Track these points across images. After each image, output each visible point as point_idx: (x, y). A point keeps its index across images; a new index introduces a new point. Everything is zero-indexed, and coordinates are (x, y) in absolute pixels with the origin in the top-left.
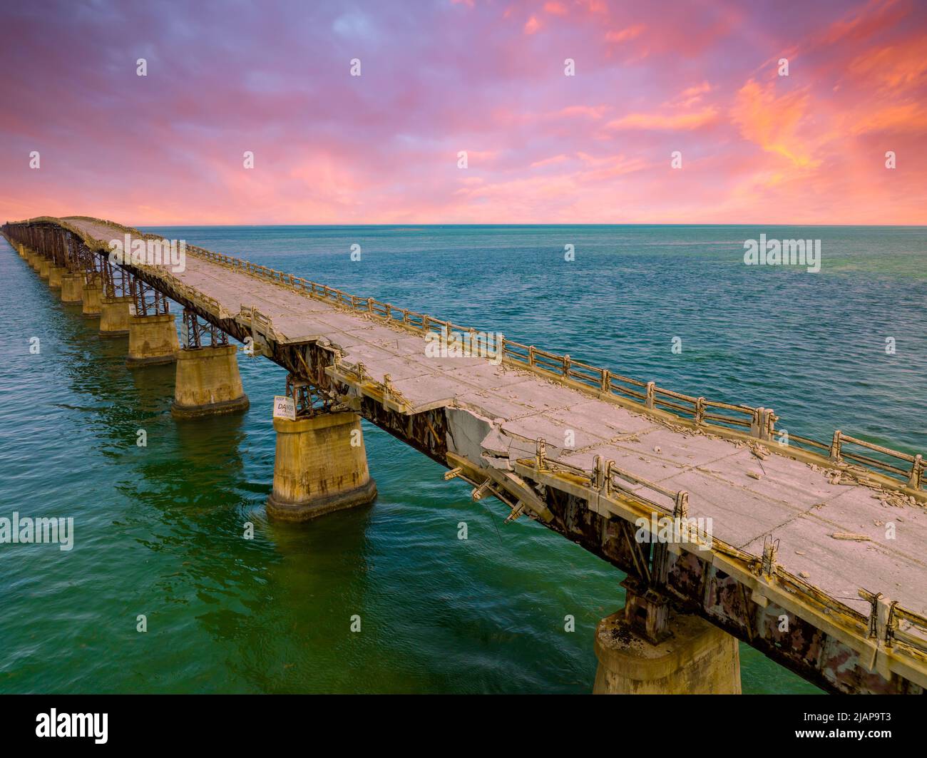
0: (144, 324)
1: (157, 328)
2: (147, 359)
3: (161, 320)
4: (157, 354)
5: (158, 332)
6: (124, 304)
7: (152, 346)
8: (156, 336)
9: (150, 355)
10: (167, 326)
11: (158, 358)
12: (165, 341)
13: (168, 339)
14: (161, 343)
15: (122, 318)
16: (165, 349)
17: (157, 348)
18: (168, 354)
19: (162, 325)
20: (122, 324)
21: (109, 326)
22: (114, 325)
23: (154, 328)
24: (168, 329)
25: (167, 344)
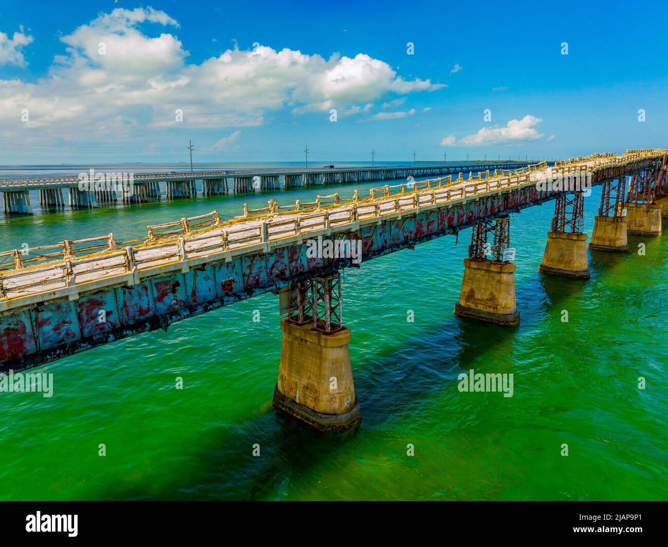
0: (474, 268)
1: (486, 277)
2: (469, 309)
3: (491, 269)
4: (480, 307)
5: (486, 282)
6: (567, 240)
7: (478, 296)
8: (483, 285)
9: (472, 306)
10: (497, 277)
11: (480, 312)
12: (492, 294)
13: (495, 293)
14: (486, 297)
15: (562, 255)
16: (490, 303)
17: (481, 300)
18: (491, 310)
19: (492, 274)
20: (560, 261)
21: (547, 261)
22: (552, 261)
23: (483, 276)
24: (498, 281)
25: (492, 298)
